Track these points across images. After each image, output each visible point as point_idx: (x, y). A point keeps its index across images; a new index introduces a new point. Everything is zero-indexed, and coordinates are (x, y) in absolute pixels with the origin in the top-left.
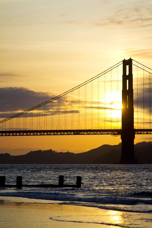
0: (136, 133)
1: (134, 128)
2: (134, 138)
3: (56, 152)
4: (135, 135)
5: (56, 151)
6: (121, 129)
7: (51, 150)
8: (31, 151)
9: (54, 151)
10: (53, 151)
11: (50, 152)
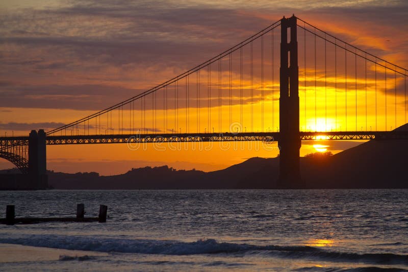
0: (303, 138)
1: (300, 131)
3: (175, 170)
5: (173, 168)
6: (279, 131)
7: (166, 166)
8: (133, 169)
9: (171, 168)
10: (169, 168)
11: (164, 170)
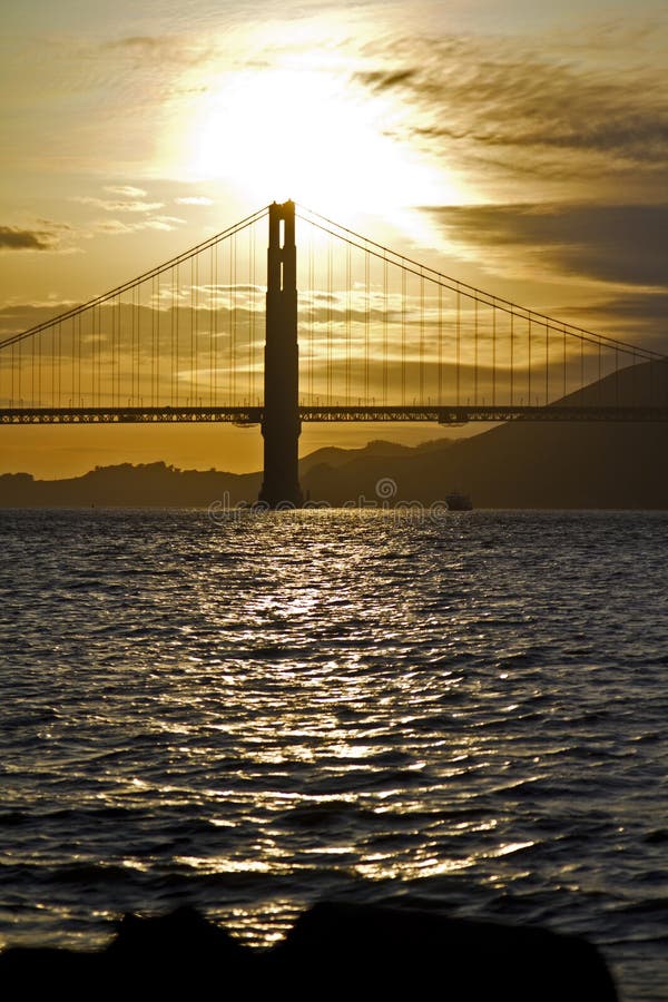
2: (299, 431)
4: (303, 423)
5: (175, 466)
9: (172, 467)
10: (168, 466)
